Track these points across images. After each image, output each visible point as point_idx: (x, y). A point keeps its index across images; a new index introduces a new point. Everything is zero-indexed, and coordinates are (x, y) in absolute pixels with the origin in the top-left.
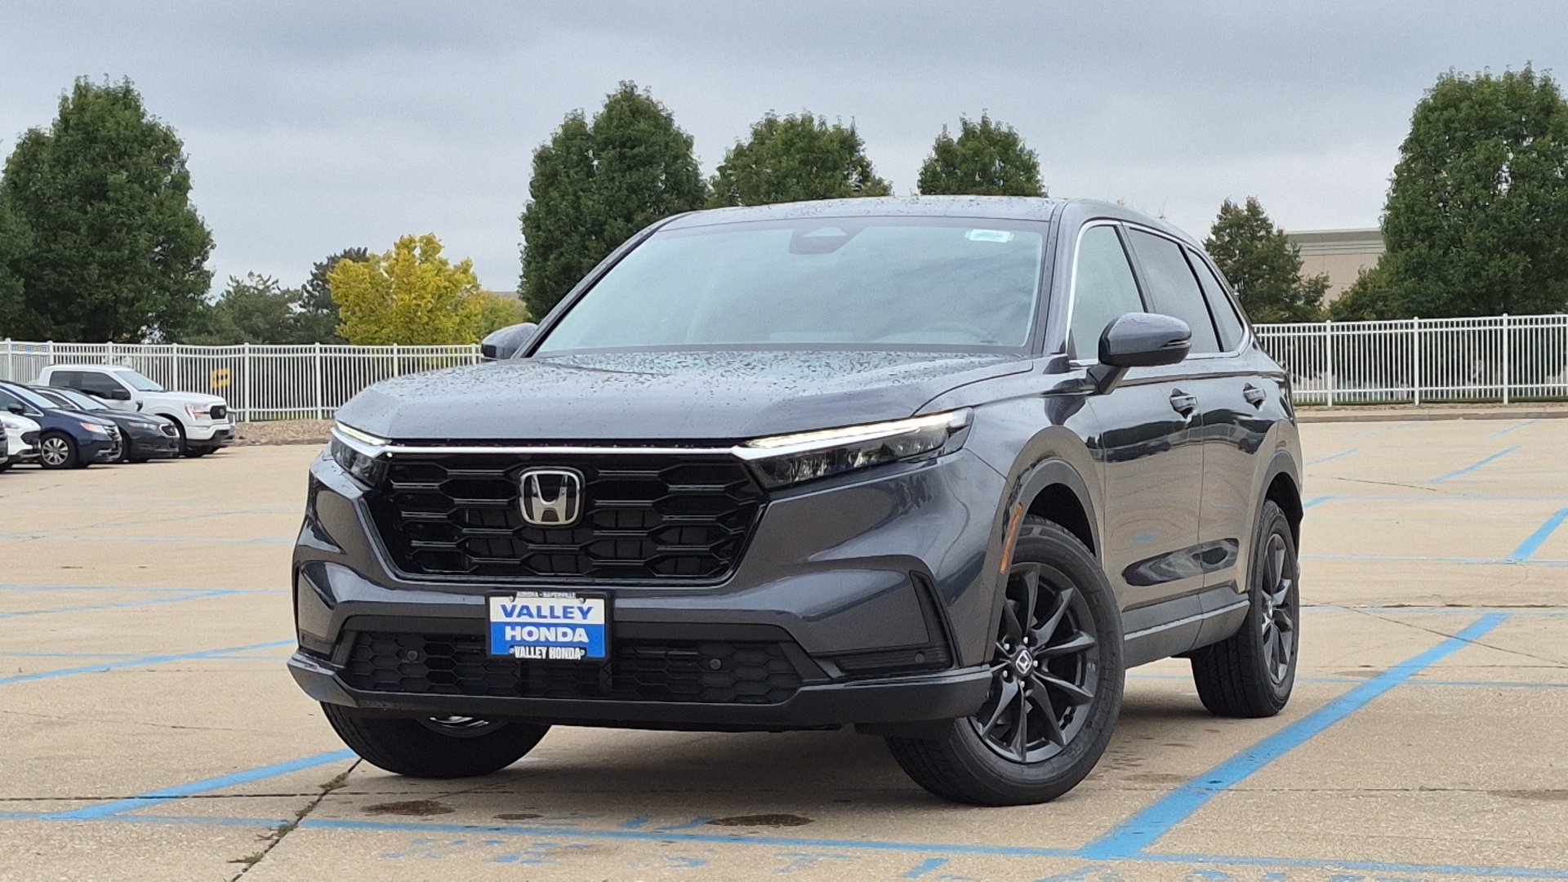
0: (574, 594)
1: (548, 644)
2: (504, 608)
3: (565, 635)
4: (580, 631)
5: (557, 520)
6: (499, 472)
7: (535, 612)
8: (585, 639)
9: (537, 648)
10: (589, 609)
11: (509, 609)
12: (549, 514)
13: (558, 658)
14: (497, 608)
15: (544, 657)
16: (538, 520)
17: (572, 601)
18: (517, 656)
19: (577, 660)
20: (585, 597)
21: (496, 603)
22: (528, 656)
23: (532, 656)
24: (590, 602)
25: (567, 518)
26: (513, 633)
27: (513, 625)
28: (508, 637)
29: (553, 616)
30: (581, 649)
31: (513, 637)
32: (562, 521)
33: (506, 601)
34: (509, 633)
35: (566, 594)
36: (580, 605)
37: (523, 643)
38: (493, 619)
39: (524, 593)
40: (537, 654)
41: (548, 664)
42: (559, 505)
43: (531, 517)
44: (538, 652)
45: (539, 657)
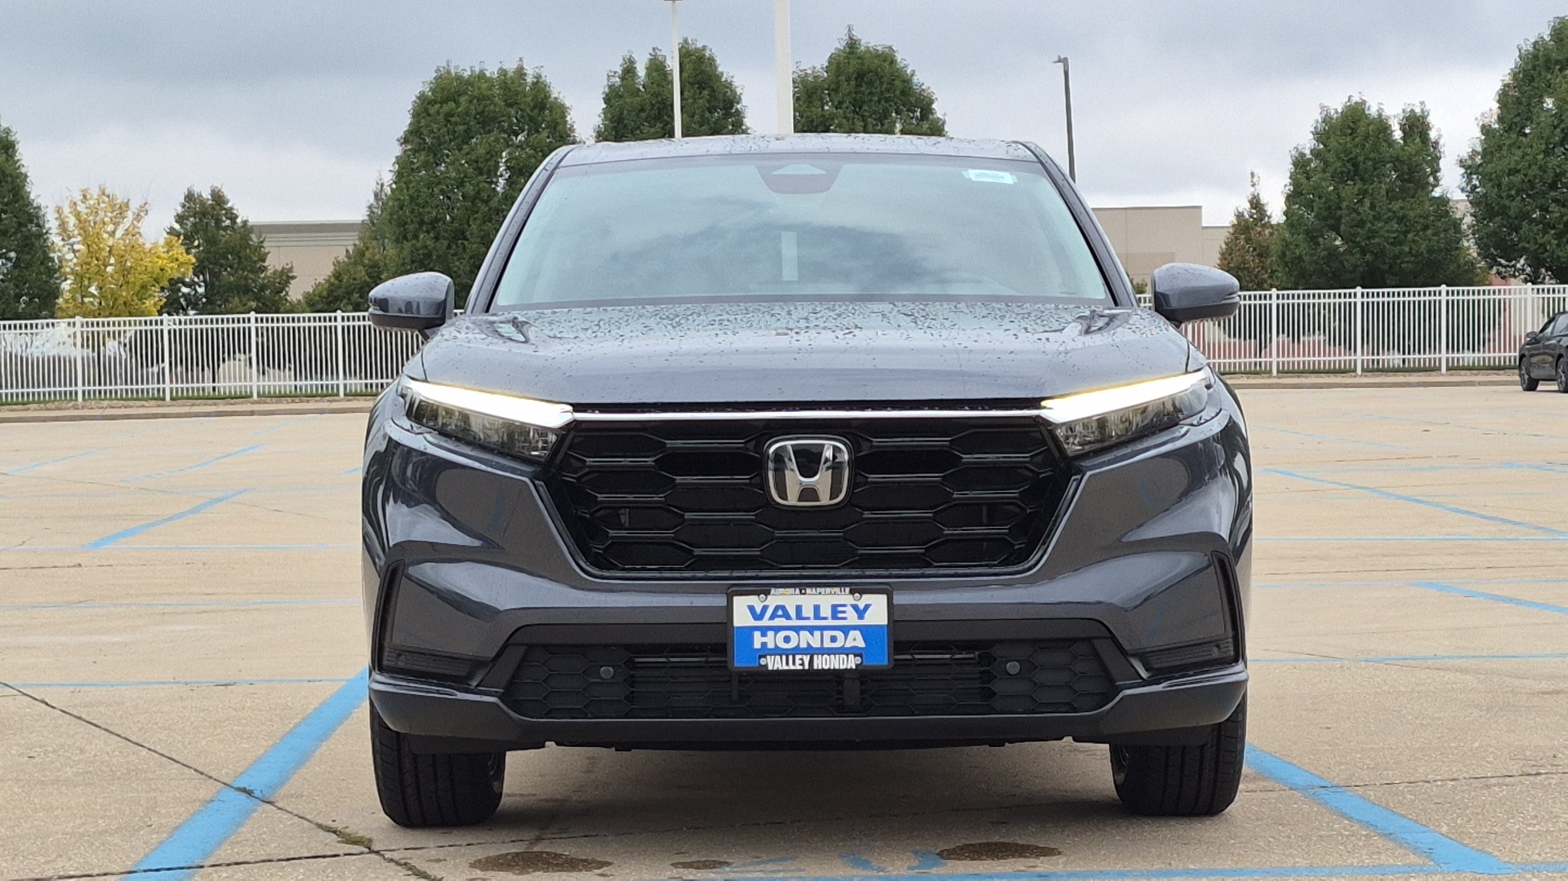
0: (847, 590)
1: (811, 652)
2: (751, 609)
3: (834, 639)
4: (857, 634)
5: (818, 500)
6: (738, 443)
7: (793, 613)
8: (861, 644)
9: (798, 657)
10: (867, 607)
11: (758, 610)
12: (808, 493)
13: (826, 667)
14: (742, 611)
15: (807, 667)
16: (792, 500)
17: (844, 598)
18: (770, 668)
19: (851, 669)
20: (862, 592)
21: (741, 604)
22: (785, 668)
23: (792, 667)
24: (867, 599)
25: (833, 496)
26: (764, 639)
27: (764, 631)
28: (757, 645)
29: (817, 616)
30: (855, 655)
31: (764, 644)
32: (825, 500)
33: (754, 601)
34: (758, 640)
35: (837, 590)
36: (855, 603)
37: (777, 651)
38: (737, 623)
39: (781, 590)
40: (798, 664)
41: (811, 677)
42: (821, 481)
43: (784, 496)
44: (798, 662)
45: (801, 668)
